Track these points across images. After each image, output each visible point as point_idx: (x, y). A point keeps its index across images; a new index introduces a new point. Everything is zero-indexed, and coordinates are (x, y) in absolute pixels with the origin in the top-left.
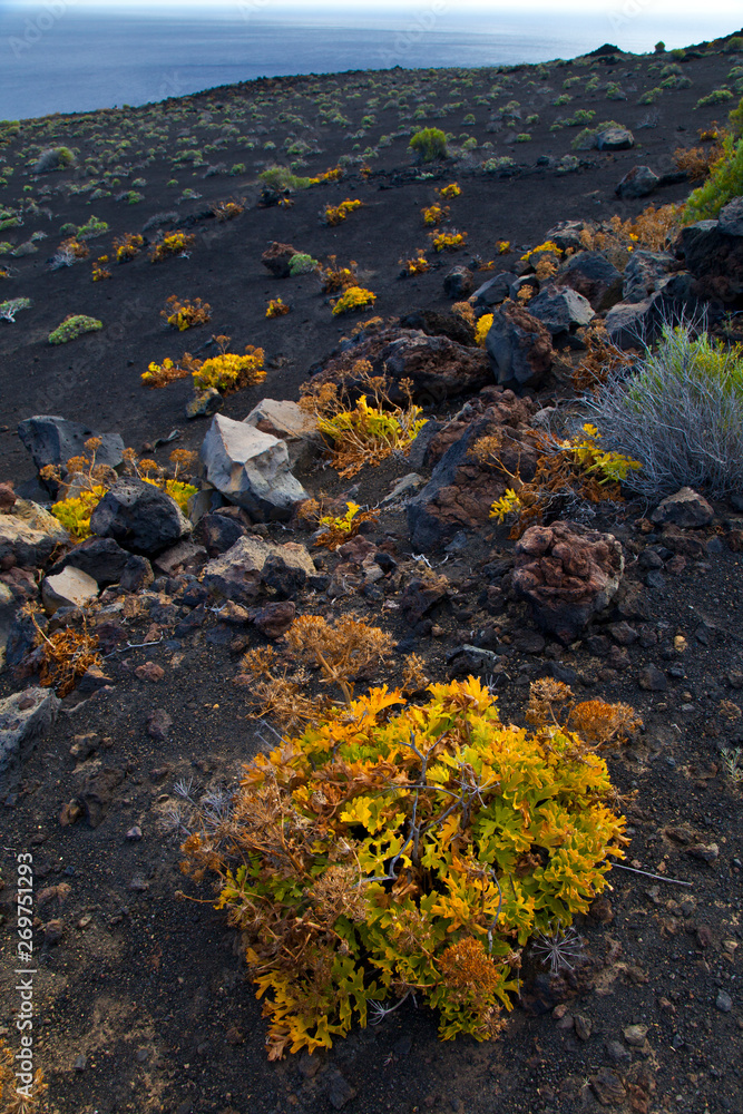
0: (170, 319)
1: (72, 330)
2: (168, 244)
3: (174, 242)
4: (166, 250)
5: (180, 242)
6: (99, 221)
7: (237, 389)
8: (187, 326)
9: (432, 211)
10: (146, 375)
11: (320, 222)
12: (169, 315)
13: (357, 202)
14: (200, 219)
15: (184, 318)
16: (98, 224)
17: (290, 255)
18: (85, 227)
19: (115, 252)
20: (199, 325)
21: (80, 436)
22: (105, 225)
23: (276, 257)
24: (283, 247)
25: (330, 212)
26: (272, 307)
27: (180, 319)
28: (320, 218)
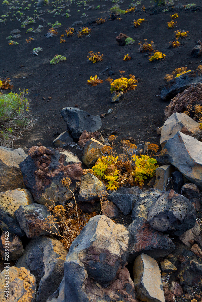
0: (90, 59)
1: (57, 60)
2: (83, 32)
3: (85, 31)
4: (82, 34)
5: (87, 31)
6: (58, 23)
7: (126, 91)
8: (96, 62)
9: (171, 23)
10: (89, 81)
11: (131, 26)
12: (90, 57)
13: (143, 19)
14: (91, 23)
15: (95, 59)
16: (58, 24)
17: (126, 38)
18: (54, 24)
19: (66, 33)
20: (99, 62)
21: (86, 117)
22: (60, 24)
23: (121, 38)
24: (124, 35)
25: (135, 23)
26: (125, 57)
27: (93, 59)
28: (131, 24)
